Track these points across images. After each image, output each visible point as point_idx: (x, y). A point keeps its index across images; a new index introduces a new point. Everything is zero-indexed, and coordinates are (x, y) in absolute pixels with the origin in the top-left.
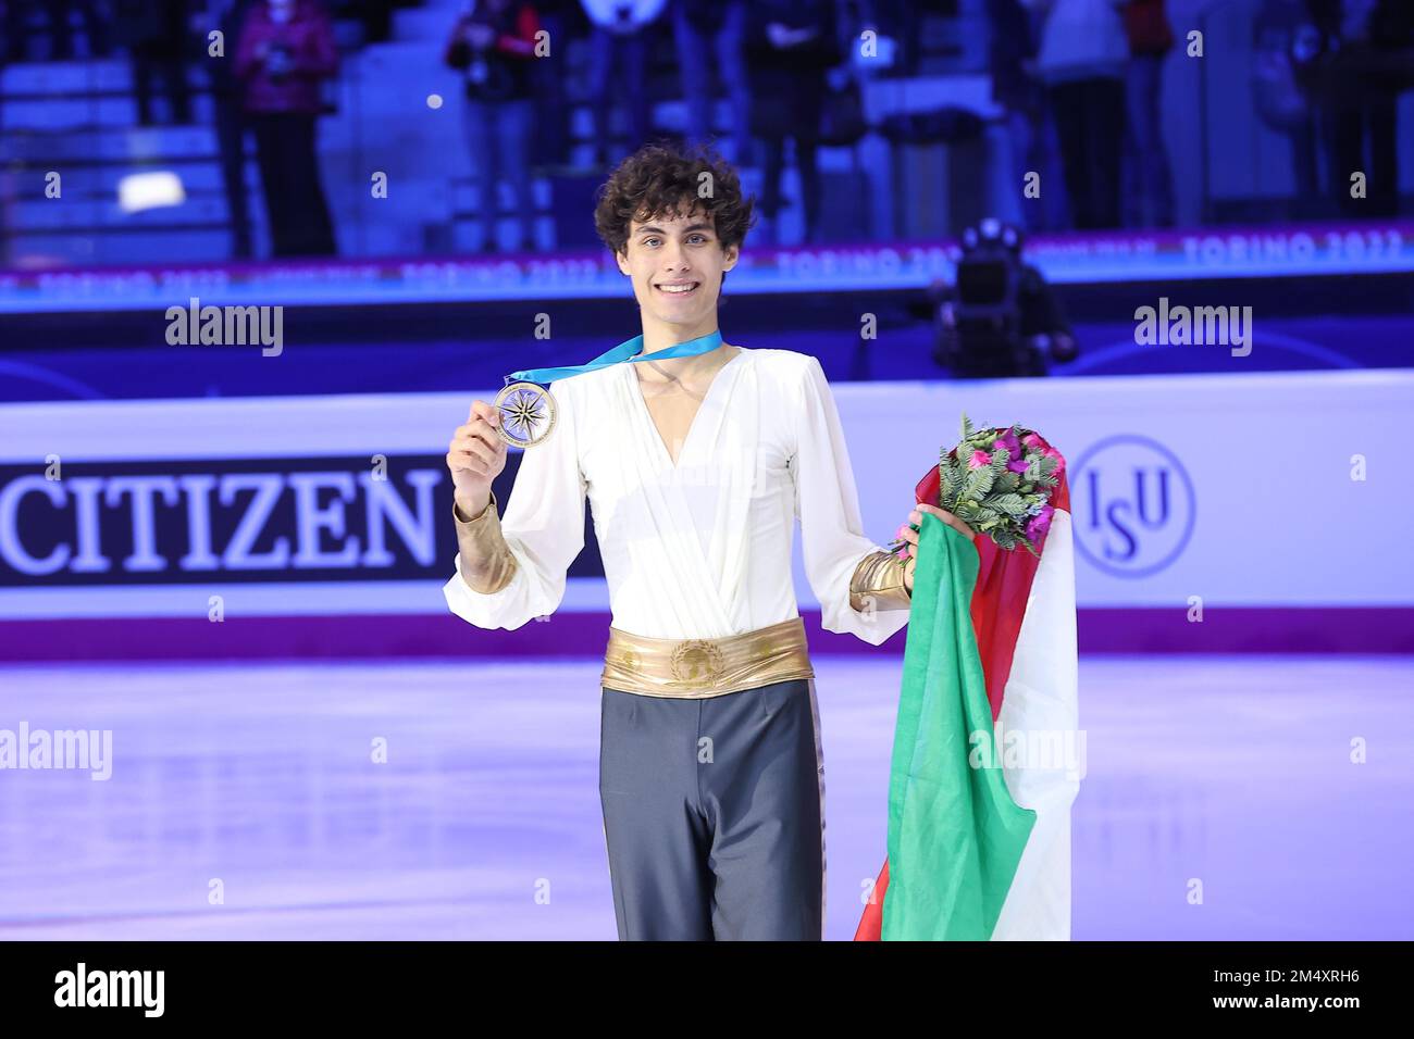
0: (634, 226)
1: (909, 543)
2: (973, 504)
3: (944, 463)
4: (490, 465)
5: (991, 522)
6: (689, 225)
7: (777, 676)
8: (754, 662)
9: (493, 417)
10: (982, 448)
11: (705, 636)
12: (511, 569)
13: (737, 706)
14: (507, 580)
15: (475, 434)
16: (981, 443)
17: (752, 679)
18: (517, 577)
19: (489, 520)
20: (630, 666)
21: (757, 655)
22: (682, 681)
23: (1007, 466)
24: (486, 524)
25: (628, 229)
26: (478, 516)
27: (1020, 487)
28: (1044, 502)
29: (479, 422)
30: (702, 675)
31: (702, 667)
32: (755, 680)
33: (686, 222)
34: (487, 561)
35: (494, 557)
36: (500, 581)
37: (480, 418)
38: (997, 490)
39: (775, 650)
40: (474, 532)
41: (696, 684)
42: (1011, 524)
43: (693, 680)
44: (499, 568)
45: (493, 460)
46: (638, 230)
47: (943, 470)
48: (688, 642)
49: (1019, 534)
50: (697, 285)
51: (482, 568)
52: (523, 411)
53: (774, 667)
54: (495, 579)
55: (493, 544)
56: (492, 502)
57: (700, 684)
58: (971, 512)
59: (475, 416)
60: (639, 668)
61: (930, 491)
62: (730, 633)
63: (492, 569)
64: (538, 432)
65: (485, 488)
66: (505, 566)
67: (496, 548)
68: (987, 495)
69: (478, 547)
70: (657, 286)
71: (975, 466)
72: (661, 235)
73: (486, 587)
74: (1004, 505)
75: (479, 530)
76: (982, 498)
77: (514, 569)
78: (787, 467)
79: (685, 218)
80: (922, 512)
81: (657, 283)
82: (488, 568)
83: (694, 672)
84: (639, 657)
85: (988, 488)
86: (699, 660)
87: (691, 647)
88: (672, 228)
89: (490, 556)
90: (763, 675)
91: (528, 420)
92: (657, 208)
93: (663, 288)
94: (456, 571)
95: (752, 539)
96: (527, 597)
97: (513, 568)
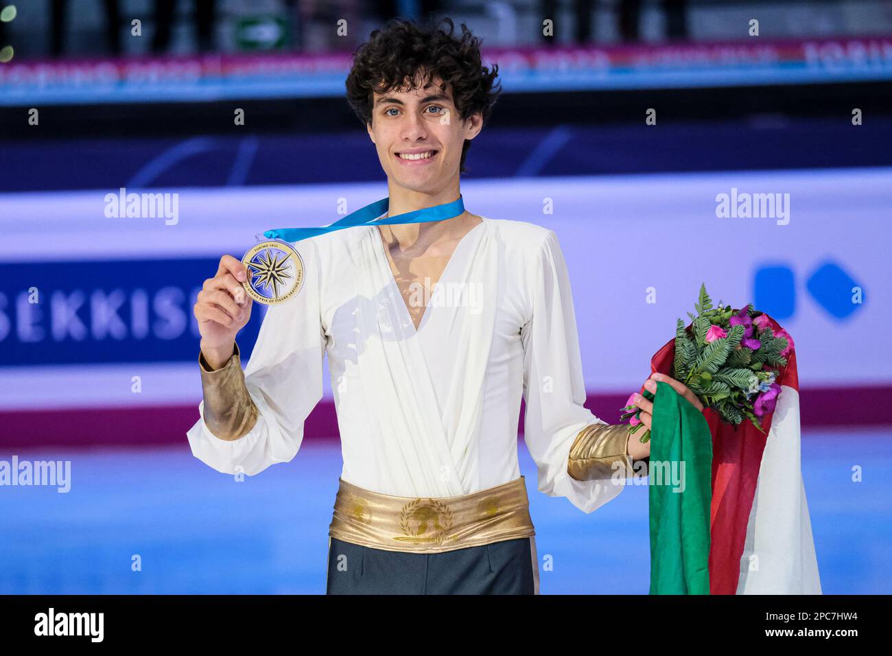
0: (376, 97)
1: (640, 410)
2: (707, 376)
3: (681, 334)
4: (235, 318)
5: (722, 393)
6: (425, 96)
7: (502, 535)
8: (480, 520)
9: (240, 273)
10: (718, 323)
11: (435, 495)
12: (252, 417)
13: (465, 562)
14: (247, 429)
15: (223, 287)
16: (717, 318)
17: (478, 536)
18: (258, 425)
19: (232, 370)
20: (361, 520)
21: (484, 513)
22: (411, 536)
23: (741, 343)
24: (230, 374)
25: (372, 98)
26: (223, 365)
27: (751, 364)
28: (773, 380)
29: (227, 277)
30: (430, 530)
31: (430, 523)
32: (481, 538)
33: (421, 93)
34: (229, 408)
35: (236, 405)
36: (241, 428)
37: (228, 272)
38: (731, 362)
39: (500, 510)
40: (218, 381)
41: (424, 540)
42: (741, 398)
43: (421, 536)
44: (240, 417)
45: (239, 313)
46: (379, 101)
47: (679, 342)
48: (419, 500)
49: (747, 409)
50: (435, 152)
51: (224, 415)
52: (271, 269)
53: (499, 526)
54: (236, 426)
55: (235, 393)
56: (235, 352)
57: (428, 540)
58: (703, 383)
59: (224, 270)
60: (369, 522)
61: (666, 362)
62: (459, 492)
63: (234, 417)
64: (283, 289)
65: (230, 339)
66: (247, 414)
67: (238, 397)
68: (721, 367)
69: (221, 395)
70: (397, 155)
71: (712, 338)
72: (400, 105)
73: (227, 434)
74: (735, 379)
75: (222, 380)
76: (715, 370)
77: (255, 418)
78: (520, 333)
79: (421, 90)
80: (657, 382)
81: (398, 150)
82: (230, 416)
83: (423, 528)
84: (370, 511)
85: (722, 360)
86: (427, 518)
87: (420, 505)
88: (410, 98)
89: (232, 405)
90: (488, 533)
91: (275, 278)
92: (395, 80)
93: (403, 156)
94: (200, 417)
95: (484, 401)
96: (267, 445)
97: (255, 415)
